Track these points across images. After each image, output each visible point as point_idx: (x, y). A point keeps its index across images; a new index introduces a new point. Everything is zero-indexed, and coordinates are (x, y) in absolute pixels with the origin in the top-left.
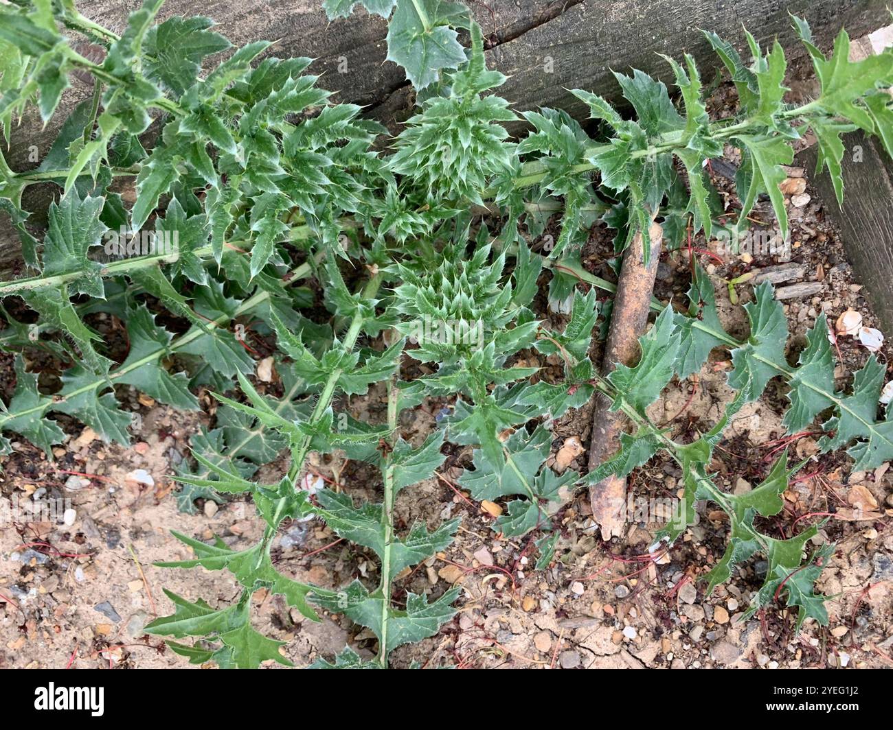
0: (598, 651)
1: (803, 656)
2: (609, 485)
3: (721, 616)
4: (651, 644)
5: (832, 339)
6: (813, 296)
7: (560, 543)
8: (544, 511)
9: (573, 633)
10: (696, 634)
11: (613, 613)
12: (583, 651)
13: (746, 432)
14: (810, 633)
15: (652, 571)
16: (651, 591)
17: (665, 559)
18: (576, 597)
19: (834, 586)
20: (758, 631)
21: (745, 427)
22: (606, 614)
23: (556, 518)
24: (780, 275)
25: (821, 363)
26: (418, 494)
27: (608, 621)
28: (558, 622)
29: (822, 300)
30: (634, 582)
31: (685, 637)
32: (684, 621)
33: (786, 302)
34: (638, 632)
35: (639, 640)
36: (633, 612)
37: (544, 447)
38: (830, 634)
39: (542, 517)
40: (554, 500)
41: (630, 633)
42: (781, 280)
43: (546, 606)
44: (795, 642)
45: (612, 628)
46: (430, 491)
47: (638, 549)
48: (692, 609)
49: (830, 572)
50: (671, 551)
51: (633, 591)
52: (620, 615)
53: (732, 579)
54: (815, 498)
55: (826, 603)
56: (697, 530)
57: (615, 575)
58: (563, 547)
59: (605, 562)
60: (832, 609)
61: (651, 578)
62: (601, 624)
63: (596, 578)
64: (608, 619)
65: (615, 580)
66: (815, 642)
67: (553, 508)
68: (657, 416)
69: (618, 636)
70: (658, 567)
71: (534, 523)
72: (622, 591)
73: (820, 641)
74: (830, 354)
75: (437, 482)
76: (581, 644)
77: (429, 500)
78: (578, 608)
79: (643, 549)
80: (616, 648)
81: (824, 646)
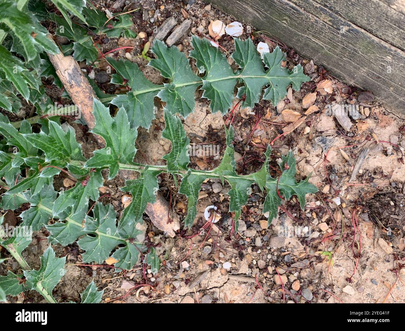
0: (219, 285)
1: (317, 214)
2: (153, 209)
3: (264, 225)
4: (242, 262)
5: (215, 45)
6: (190, 29)
7: (160, 251)
8: (138, 243)
9: (200, 286)
10: (259, 243)
11: (212, 263)
12: (211, 290)
13: (210, 126)
14: (314, 200)
15: (215, 228)
16: (223, 238)
17: (217, 218)
18: (188, 269)
19: (309, 169)
20: (288, 217)
21: (207, 125)
22: (210, 265)
23: (147, 241)
24: (163, 31)
25: (217, 62)
26: (73, 280)
27: (213, 267)
28: (189, 286)
29: (197, 27)
30: (210, 240)
31: (255, 248)
32: (248, 240)
33: (177, 44)
34: (231, 262)
35: (234, 266)
36: (221, 255)
37: (110, 214)
38: (323, 194)
39: (139, 247)
40: (138, 234)
41: (227, 266)
42: (166, 34)
43: (177, 284)
44: (308, 211)
45: (218, 270)
46: (78, 274)
47: (200, 224)
48: (248, 232)
49: (303, 163)
50: (217, 211)
51: (213, 245)
52: (217, 260)
53: (259, 202)
54: (269, 132)
55: (310, 180)
56: (224, 191)
57: (199, 244)
58: (162, 252)
59: (189, 242)
60: (315, 181)
61: (217, 232)
62: (211, 271)
63: (192, 252)
64: (213, 266)
65: (201, 246)
66: (318, 203)
67: (141, 238)
68: (160, 152)
69: (223, 272)
70: (217, 224)
71: (138, 251)
72: (208, 249)
73: (321, 200)
74: (220, 53)
75: (77, 268)
76: (208, 288)
77: (82, 279)
78: (193, 272)
79: (202, 222)
80: (227, 277)
81: (323, 202)
